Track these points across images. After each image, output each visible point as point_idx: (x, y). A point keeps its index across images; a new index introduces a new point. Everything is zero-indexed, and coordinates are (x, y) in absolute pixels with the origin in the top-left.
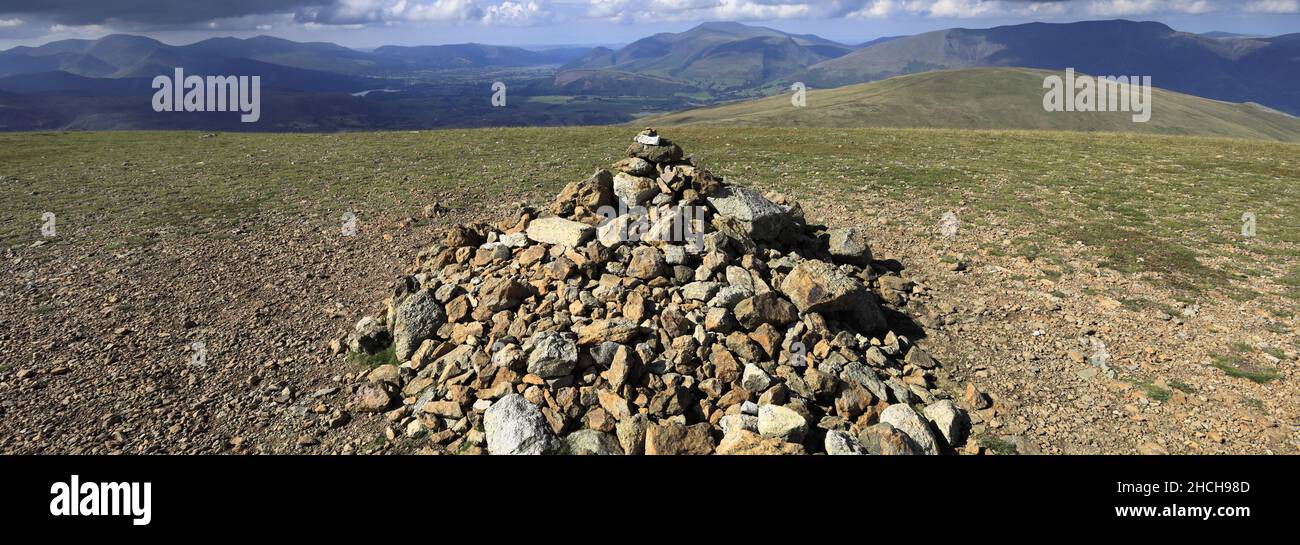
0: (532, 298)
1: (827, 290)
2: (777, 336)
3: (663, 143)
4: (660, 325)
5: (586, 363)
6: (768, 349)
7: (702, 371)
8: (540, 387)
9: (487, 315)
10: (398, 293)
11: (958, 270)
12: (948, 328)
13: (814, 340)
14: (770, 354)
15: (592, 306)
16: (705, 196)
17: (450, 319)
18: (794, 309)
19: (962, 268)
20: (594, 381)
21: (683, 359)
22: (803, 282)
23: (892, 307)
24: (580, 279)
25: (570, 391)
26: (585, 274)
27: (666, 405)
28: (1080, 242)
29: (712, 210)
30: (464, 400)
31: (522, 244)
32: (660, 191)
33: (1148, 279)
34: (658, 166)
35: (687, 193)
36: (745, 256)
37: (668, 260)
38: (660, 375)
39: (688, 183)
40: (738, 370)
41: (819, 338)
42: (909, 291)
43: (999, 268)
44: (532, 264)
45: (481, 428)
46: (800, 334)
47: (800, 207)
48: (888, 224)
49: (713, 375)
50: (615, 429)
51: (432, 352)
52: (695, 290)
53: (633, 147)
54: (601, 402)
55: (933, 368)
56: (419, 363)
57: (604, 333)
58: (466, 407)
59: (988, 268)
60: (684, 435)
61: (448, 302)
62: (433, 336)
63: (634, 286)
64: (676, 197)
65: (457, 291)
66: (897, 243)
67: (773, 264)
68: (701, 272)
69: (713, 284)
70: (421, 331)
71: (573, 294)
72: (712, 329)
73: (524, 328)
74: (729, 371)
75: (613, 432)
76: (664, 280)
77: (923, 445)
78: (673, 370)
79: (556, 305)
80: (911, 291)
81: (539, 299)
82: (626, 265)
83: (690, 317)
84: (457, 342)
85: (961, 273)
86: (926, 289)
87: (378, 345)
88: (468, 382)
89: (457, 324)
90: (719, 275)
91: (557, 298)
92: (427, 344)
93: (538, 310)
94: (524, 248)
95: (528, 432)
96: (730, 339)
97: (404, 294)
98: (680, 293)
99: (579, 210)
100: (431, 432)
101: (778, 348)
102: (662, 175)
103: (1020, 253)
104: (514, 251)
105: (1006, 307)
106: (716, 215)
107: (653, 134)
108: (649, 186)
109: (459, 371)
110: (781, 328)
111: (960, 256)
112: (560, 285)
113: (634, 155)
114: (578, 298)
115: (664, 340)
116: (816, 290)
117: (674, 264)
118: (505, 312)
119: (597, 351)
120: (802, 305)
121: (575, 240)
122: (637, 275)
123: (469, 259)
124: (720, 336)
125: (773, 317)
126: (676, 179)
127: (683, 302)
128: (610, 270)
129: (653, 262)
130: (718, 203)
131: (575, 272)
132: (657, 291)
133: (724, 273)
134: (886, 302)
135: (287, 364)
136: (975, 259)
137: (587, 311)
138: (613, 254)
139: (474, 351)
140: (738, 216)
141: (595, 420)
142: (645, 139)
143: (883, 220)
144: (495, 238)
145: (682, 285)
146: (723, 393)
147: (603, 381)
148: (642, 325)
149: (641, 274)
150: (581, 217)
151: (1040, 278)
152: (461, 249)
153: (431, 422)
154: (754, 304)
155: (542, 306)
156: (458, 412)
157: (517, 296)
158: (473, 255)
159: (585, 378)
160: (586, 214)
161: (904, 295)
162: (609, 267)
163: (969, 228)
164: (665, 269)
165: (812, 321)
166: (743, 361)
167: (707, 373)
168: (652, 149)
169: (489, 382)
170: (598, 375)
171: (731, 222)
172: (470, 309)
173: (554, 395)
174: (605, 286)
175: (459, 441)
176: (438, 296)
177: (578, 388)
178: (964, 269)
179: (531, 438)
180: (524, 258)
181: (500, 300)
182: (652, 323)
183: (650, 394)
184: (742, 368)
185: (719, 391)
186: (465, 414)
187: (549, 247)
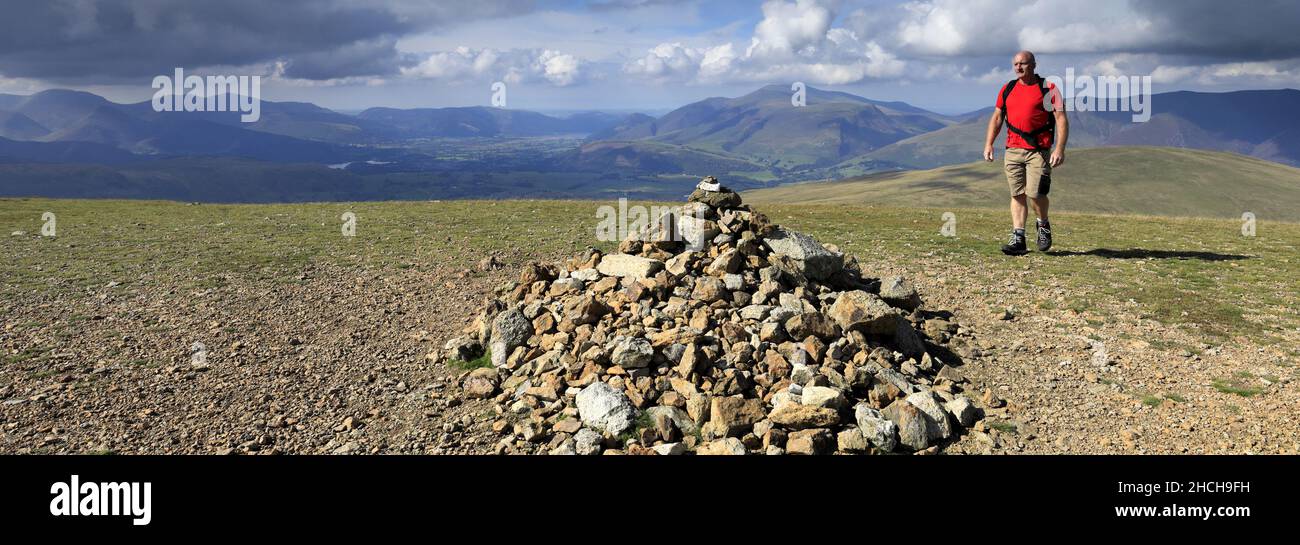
0: (610, 315)
1: (867, 312)
2: (822, 345)
3: (722, 190)
4: (722, 335)
5: (661, 359)
6: (814, 355)
7: (757, 367)
8: (622, 376)
9: (571, 327)
10: (489, 311)
11: (1006, 319)
12: (984, 358)
13: (854, 351)
14: (816, 359)
15: (663, 320)
16: (762, 237)
17: (538, 332)
18: (838, 328)
19: (1009, 317)
20: (666, 373)
21: (741, 358)
22: (847, 307)
23: (934, 342)
24: (651, 300)
25: (648, 379)
26: (656, 296)
27: (727, 386)
28: (1132, 300)
29: (769, 250)
30: (559, 386)
31: (594, 277)
32: (720, 232)
33: (1184, 328)
34: (719, 210)
35: (744, 234)
36: (797, 289)
37: (729, 287)
38: (722, 370)
39: (746, 226)
40: (787, 367)
41: (859, 350)
42: (953, 332)
43: (1045, 318)
44: (606, 291)
45: (574, 405)
46: (843, 346)
47: (855, 262)
48: (947, 283)
49: (766, 370)
50: (685, 404)
51: (525, 356)
52: (752, 311)
53: (696, 193)
54: (674, 387)
55: (962, 382)
56: (515, 364)
57: (675, 337)
58: (561, 392)
59: (1035, 319)
60: (743, 405)
61: (535, 318)
62: (524, 343)
63: (698, 306)
64: (735, 237)
65: (542, 311)
66: (952, 298)
67: (822, 297)
68: (758, 297)
69: (767, 307)
70: (514, 339)
71: (646, 311)
72: (766, 339)
73: (604, 336)
74: (780, 368)
75: (684, 408)
76: (724, 303)
77: (935, 418)
78: (733, 366)
79: (630, 320)
80: (956, 332)
81: (615, 316)
82: (691, 291)
83: (748, 330)
84: (546, 349)
85: (1008, 322)
86: (971, 332)
87: (474, 353)
88: (560, 374)
89: (545, 335)
90: (773, 300)
91: (631, 315)
92: (519, 351)
93: (615, 325)
94: (596, 281)
95: (616, 403)
96: (781, 346)
97: (495, 312)
98: (739, 314)
99: (646, 247)
100: (532, 409)
101: (822, 355)
102: (722, 218)
103: (1069, 307)
104: (587, 284)
105: (1042, 345)
106: (771, 254)
107: (714, 182)
108: (711, 227)
109: (551, 367)
110: (826, 341)
111: (1010, 309)
112: (633, 306)
113: (697, 200)
114: (650, 314)
115: (725, 346)
116: (858, 312)
117: (734, 290)
118: (587, 325)
119: (669, 350)
120: (845, 325)
121: (645, 270)
122: (701, 298)
123: (544, 291)
124: (773, 345)
125: (819, 331)
126: (735, 221)
127: (742, 321)
128: (677, 294)
129: (715, 287)
130: (774, 244)
131: (646, 294)
132: (717, 311)
133: (778, 299)
134: (930, 338)
135: (393, 369)
136: (1024, 311)
137: (658, 324)
138: (679, 281)
139: (562, 353)
140: (792, 256)
141: (669, 399)
142: (707, 186)
143: (942, 280)
144: (567, 274)
145: (741, 308)
146: (774, 382)
147: (674, 372)
148: (707, 335)
149: (704, 297)
150: (649, 253)
151: (1082, 326)
152: (537, 283)
153: (533, 401)
154: (803, 319)
155: (618, 321)
156: (553, 395)
157: (597, 313)
158: (547, 288)
159: (659, 370)
160: (654, 250)
161: (948, 335)
162: (677, 291)
163: (1027, 288)
164: (726, 294)
165: (853, 337)
166: (793, 362)
167: (761, 369)
168: (712, 195)
169: (578, 374)
170: (670, 368)
171: (785, 259)
172: (555, 324)
173: (634, 382)
174: (673, 305)
175: (557, 415)
176: (526, 312)
177: (654, 378)
178: (1013, 317)
179: (618, 407)
180: (599, 287)
181: (583, 314)
182: (715, 333)
183: (714, 381)
184: (790, 367)
185: (771, 381)
186: (559, 398)
187: (620, 279)
